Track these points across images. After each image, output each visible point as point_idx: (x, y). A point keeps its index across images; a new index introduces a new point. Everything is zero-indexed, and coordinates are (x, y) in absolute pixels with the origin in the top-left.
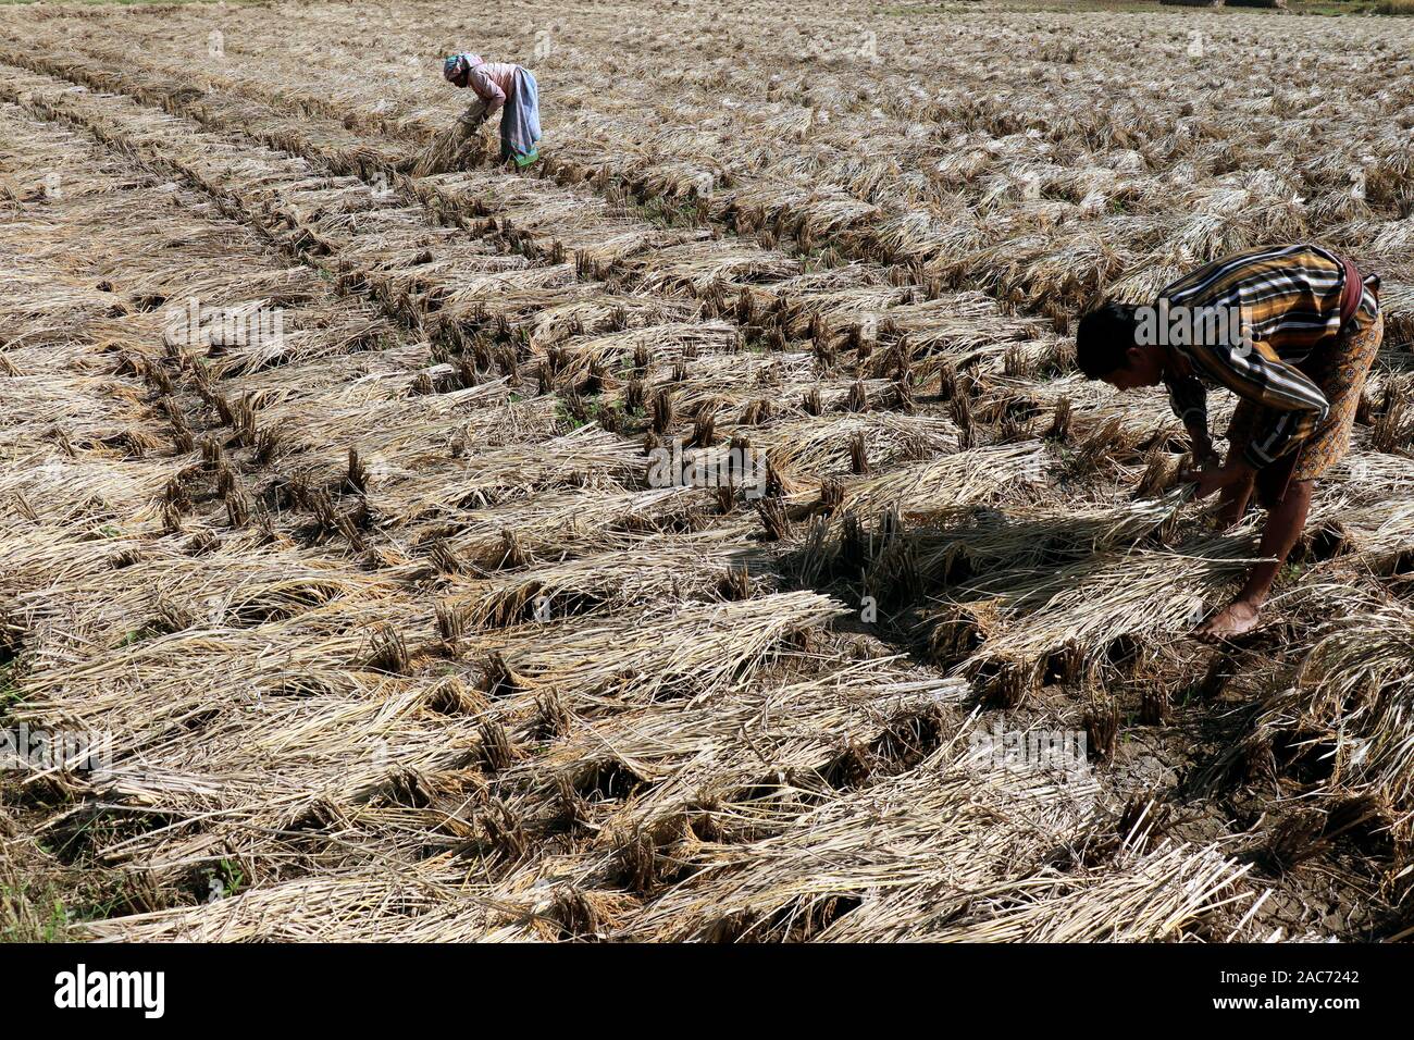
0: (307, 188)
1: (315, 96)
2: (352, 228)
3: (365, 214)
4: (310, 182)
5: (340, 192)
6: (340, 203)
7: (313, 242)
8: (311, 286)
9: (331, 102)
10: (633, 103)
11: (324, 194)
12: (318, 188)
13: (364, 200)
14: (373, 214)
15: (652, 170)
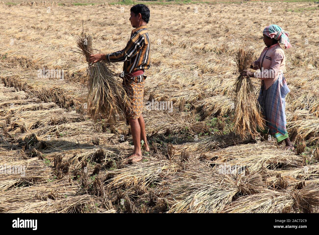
0: (28, 109)
1: (24, 56)
2: (57, 134)
3: (63, 125)
4: (30, 106)
5: (47, 111)
6: (48, 119)
7: (37, 141)
8: (43, 172)
9: (33, 60)
10: (184, 62)
11: (38, 113)
12: (34, 109)
13: (61, 117)
14: (68, 125)
15: (206, 101)
